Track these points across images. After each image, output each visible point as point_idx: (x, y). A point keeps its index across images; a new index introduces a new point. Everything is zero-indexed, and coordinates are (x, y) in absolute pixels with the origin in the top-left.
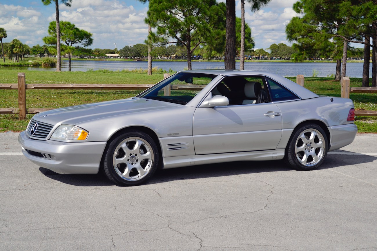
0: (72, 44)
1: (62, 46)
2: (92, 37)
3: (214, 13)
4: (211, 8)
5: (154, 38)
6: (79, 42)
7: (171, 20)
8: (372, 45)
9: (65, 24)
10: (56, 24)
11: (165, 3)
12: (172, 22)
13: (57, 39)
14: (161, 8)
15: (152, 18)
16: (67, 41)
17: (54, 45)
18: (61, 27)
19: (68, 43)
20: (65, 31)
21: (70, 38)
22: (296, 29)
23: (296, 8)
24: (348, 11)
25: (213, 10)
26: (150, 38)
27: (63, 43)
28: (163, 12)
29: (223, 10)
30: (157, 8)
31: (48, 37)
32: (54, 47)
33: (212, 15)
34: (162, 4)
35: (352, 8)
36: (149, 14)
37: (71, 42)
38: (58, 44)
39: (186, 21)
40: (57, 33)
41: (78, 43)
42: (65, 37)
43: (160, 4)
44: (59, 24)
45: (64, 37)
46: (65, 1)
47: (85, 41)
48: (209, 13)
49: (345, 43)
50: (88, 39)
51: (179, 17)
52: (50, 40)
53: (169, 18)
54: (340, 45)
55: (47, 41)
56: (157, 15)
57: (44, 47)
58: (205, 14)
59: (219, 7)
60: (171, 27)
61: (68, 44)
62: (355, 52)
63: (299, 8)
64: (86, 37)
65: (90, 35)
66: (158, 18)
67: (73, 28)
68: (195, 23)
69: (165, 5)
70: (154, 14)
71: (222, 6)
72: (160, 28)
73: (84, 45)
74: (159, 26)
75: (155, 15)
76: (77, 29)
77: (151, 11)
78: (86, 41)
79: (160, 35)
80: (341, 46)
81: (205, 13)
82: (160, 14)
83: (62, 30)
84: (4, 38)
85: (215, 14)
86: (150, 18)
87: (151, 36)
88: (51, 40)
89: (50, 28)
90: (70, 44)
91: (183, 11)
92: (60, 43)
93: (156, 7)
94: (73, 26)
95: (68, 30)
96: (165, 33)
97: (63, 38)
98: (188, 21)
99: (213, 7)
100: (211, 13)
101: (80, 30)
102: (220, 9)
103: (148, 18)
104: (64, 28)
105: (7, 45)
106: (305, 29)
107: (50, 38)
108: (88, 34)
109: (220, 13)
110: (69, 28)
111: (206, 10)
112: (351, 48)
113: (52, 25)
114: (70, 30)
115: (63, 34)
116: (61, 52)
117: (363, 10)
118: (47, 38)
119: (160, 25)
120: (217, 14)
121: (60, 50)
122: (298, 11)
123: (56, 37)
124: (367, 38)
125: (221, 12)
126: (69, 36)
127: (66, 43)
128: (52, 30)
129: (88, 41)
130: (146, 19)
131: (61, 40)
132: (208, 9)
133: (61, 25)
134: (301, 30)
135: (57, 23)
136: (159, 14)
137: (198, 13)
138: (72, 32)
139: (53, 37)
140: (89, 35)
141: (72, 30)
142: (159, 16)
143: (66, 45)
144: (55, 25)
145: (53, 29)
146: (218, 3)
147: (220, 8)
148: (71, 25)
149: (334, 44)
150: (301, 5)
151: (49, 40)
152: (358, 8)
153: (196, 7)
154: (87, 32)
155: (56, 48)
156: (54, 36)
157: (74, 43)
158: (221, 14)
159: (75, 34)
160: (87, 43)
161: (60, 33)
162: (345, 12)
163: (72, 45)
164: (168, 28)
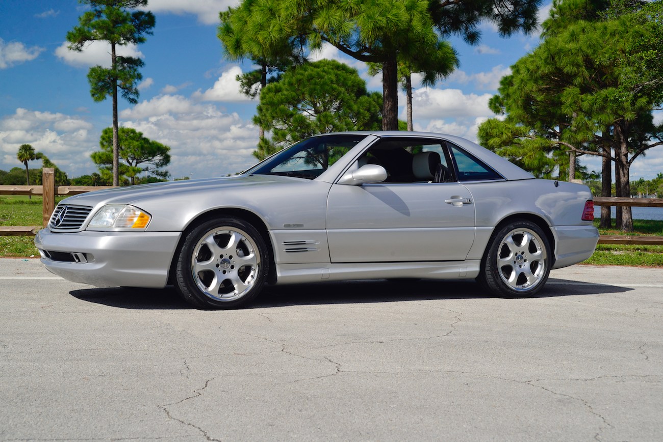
0: (137, 163)
1: (122, 167)
2: (169, 153)
3: (364, 108)
4: (359, 100)
5: (268, 147)
6: (149, 160)
7: (296, 118)
8: (614, 157)
9: (128, 132)
10: (112, 132)
11: (285, 93)
12: (297, 121)
13: (114, 155)
14: (278, 100)
15: (265, 115)
16: (129, 158)
17: (109, 166)
18: (121, 137)
19: (131, 161)
20: (126, 143)
21: (134, 154)
22: (495, 132)
23: (493, 105)
24: (575, 103)
25: (362, 103)
26: (261, 147)
27: (123, 161)
28: (282, 106)
29: (378, 104)
30: (273, 99)
31: (99, 152)
32: (108, 169)
33: (362, 111)
34: (280, 94)
35: (581, 99)
36: (260, 109)
37: (136, 161)
38: (115, 163)
39: (320, 120)
40: (114, 147)
41: (147, 162)
42: (127, 152)
43: (277, 94)
44: (117, 132)
45: (125, 152)
46: (128, 96)
47: (158, 158)
48: (355, 107)
49: (572, 159)
50: (164, 155)
51: (309, 114)
52: (102, 156)
53: (292, 115)
54: (564, 163)
55: (97, 158)
56: (273, 111)
57: (94, 177)
58: (350, 109)
59: (371, 99)
60: (296, 130)
61: (131, 164)
62: (588, 175)
63: (497, 105)
64: (159, 153)
65: (167, 149)
66: (275, 115)
67: (139, 138)
68: (332, 123)
69: (285, 95)
70: (267, 110)
71: (376, 97)
72: (277, 131)
73: (157, 165)
74: (276, 129)
75: (269, 112)
76: (146, 140)
77: (263, 104)
78: (160, 158)
79: (277, 142)
80: (566, 164)
81: (350, 107)
82: (278, 109)
83: (122, 142)
84: (30, 160)
85: (366, 110)
86: (263, 116)
87: (263, 145)
88: (104, 158)
89: (104, 139)
90: (134, 164)
91: (315, 105)
92: (118, 161)
93: (271, 98)
94: (139, 136)
95: (131, 141)
96: (285, 139)
97: (124, 154)
98: (322, 119)
99: (363, 99)
100: (359, 108)
101: (151, 141)
102: (374, 103)
103: (258, 115)
104: (124, 138)
105: (35, 172)
106: (508, 131)
107: (103, 154)
108: (163, 147)
109: (373, 109)
110: (133, 139)
111: (352, 103)
112: (582, 167)
113: (106, 134)
114: (135, 142)
115: (123, 147)
116: (119, 177)
117: (600, 102)
118: (98, 154)
119: (278, 127)
120: (369, 110)
121: (118, 172)
122: (497, 111)
123: (112, 152)
124: (607, 149)
125: (375, 107)
126: (133, 151)
127: (128, 161)
128: (106, 142)
129: (163, 159)
130: (255, 117)
131: (119, 157)
132: (355, 102)
133: (120, 133)
134: (502, 133)
135: (114, 131)
136: (276, 109)
137: (338, 109)
138: (138, 145)
139: (107, 152)
140: (164, 150)
141: (137, 141)
142: (276, 113)
143: (128, 164)
144: (111, 134)
145: (107, 139)
146: (370, 93)
147: (374, 101)
148: (136, 133)
149: (554, 160)
150: (501, 101)
151: (100, 158)
152: (591, 97)
153: (336, 98)
154: (161, 145)
155: (111, 169)
156: (109, 152)
157: (141, 162)
158: (376, 110)
159: (142, 148)
160: (162, 161)
161: (118, 147)
162: (570, 105)
163: (138, 165)
164: (290, 130)
